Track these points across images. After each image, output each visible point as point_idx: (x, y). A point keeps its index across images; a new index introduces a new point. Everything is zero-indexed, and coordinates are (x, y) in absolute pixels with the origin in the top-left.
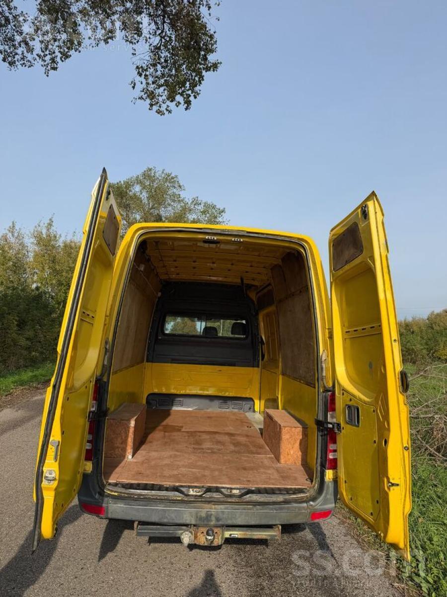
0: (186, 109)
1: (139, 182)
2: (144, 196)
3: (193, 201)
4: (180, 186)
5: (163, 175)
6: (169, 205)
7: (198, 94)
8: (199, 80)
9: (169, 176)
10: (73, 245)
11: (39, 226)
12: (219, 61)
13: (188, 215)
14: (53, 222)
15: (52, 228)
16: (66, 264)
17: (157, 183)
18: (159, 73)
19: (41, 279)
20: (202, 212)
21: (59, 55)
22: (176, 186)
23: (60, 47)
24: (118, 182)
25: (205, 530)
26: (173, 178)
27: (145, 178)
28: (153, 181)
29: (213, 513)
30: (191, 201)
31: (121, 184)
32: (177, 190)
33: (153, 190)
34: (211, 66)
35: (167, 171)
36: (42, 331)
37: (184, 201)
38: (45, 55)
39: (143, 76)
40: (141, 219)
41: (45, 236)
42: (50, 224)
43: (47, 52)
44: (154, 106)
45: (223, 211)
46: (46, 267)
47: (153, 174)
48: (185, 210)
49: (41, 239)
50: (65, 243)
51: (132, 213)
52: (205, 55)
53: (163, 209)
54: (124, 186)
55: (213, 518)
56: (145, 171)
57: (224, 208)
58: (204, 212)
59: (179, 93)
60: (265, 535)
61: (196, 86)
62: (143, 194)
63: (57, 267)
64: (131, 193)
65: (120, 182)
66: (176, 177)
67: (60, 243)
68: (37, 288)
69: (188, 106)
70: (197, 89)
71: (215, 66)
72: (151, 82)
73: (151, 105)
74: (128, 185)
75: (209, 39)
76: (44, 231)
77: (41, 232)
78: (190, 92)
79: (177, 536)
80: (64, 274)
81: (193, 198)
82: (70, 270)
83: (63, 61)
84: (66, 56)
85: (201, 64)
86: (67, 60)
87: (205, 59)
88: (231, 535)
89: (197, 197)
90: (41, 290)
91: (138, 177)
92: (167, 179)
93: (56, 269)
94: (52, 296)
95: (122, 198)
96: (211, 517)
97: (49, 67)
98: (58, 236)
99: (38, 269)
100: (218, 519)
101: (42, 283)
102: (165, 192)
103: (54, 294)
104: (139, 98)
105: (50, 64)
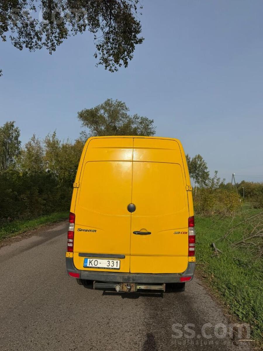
0: (125, 67)
1: (103, 107)
2: (106, 115)
3: (134, 117)
4: (126, 109)
5: (117, 103)
6: (121, 120)
7: (132, 57)
8: (132, 49)
9: (120, 103)
10: (67, 146)
11: (48, 136)
12: (143, 38)
13: (132, 125)
14: (55, 134)
15: (56, 137)
16: (64, 157)
17: (113, 108)
18: (110, 47)
19: (51, 166)
20: (139, 123)
21: (56, 42)
22: (124, 109)
23: (55, 37)
24: (91, 108)
25: (126, 284)
26: (122, 104)
27: (106, 105)
28: (111, 107)
29: (131, 277)
30: (133, 117)
31: (93, 110)
32: (125, 111)
33: (111, 112)
34: (138, 41)
35: (119, 100)
36: (52, 195)
37: (129, 117)
38: (48, 43)
39: (101, 50)
40: (105, 129)
41: (52, 142)
42: (54, 135)
43: (49, 41)
44: (108, 67)
45: (152, 122)
46: (53, 159)
47: (110, 103)
48: (130, 122)
49: (50, 144)
50: (63, 145)
51: (100, 126)
52: (135, 35)
53: (117, 123)
54: (95, 110)
55: (131, 279)
56: (106, 101)
57: (153, 120)
58: (141, 123)
59: (121, 58)
60: (157, 288)
61: (131, 53)
62: (106, 114)
63: (59, 159)
64: (98, 115)
65: (92, 108)
66: (124, 103)
67: (60, 145)
68: (49, 171)
69: (126, 65)
70: (131, 54)
71: (140, 41)
72: (105, 53)
73: (106, 67)
74: (97, 110)
75: (137, 26)
76: (51, 139)
77: (50, 140)
78: (127, 57)
79: (114, 288)
80: (63, 163)
81: (134, 115)
82: (66, 161)
83: (58, 45)
84: (59, 42)
85: (133, 40)
86: (60, 44)
87: (135, 37)
88: (140, 288)
89: (137, 114)
90: (51, 172)
91: (102, 105)
92: (119, 105)
93: (58, 160)
94: (57, 175)
95: (94, 118)
96: (130, 279)
97: (51, 49)
98: (59, 142)
99: (49, 161)
100: (133, 280)
101: (51, 168)
102: (118, 113)
103: (58, 174)
104: (99, 63)
105: (51, 47)
